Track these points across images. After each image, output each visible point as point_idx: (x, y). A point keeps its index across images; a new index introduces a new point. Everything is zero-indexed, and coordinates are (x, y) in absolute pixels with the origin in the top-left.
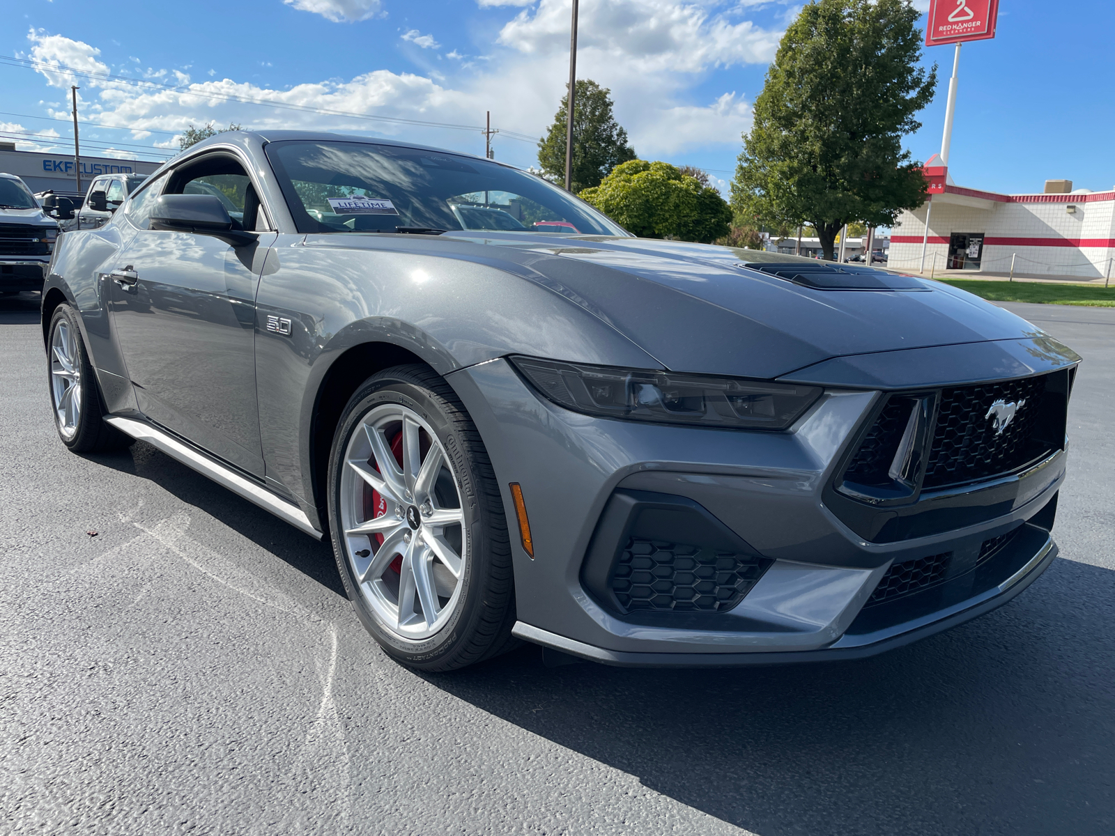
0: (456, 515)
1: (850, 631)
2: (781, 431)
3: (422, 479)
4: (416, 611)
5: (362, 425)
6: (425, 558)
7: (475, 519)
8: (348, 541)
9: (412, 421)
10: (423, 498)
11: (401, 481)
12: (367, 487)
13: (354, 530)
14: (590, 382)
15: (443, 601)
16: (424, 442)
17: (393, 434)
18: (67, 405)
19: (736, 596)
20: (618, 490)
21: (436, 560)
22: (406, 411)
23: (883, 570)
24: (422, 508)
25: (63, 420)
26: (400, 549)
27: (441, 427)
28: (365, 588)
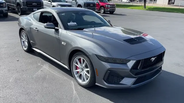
0: (88, 69)
1: (133, 85)
2: (126, 64)
3: (84, 65)
4: (84, 80)
5: (75, 59)
6: (84, 74)
7: (91, 70)
8: (74, 72)
9: (82, 59)
10: (84, 67)
11: (81, 65)
12: (76, 66)
13: (75, 71)
14: (105, 58)
15: (87, 79)
16: (84, 61)
17: (80, 60)
18: (24, 45)
19: (120, 81)
20: (108, 70)
21: (86, 74)
22: (81, 57)
23: (136, 79)
24: (84, 68)
25: (24, 47)
26: (81, 73)
27: (86, 59)
28: (77, 78)
